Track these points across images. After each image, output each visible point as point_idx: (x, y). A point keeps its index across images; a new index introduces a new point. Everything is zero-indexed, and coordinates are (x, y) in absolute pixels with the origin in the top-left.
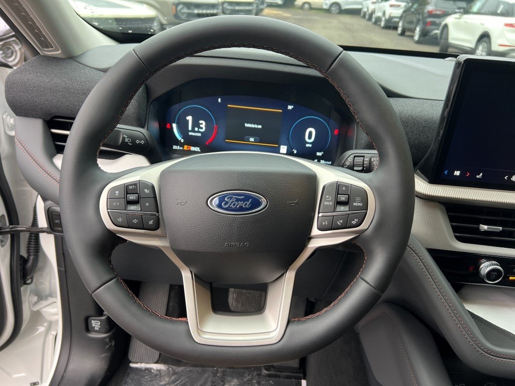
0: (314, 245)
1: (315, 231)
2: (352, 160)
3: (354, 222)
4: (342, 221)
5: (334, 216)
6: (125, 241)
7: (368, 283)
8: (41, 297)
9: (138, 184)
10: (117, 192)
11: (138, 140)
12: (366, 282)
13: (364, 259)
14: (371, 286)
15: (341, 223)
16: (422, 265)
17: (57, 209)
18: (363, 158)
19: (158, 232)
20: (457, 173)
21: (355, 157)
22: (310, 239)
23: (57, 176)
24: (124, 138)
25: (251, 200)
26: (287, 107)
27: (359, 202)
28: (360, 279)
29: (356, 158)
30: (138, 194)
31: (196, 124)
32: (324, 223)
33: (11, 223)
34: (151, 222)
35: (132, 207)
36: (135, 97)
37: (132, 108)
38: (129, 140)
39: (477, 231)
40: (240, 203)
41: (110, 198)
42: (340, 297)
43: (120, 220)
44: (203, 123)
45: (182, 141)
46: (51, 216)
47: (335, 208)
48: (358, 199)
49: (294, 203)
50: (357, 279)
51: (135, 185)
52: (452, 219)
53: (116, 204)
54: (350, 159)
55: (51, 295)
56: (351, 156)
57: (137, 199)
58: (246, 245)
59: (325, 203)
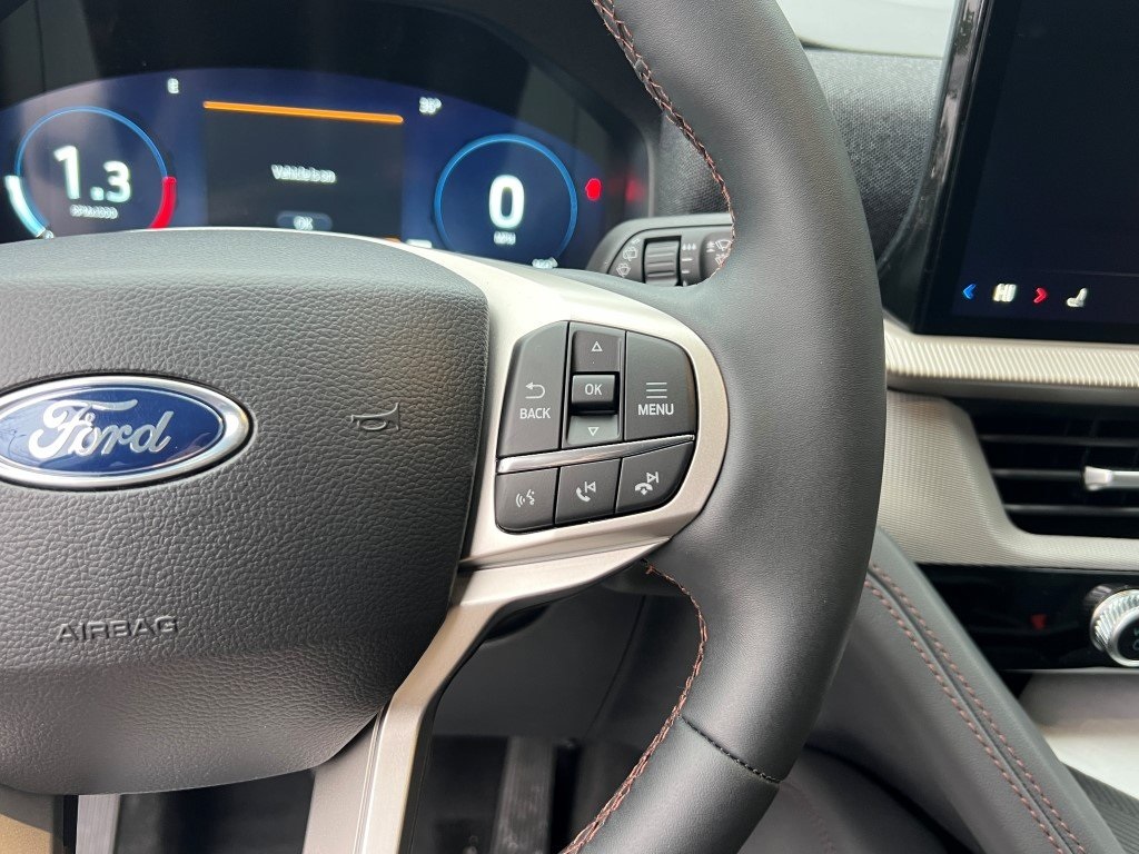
0: (487, 594)
1: (489, 538)
2: (637, 255)
3: (644, 488)
4: (592, 487)
5: (559, 467)
7: (718, 746)
12: (710, 740)
13: (699, 638)
14: (733, 757)
15: (589, 493)
16: (910, 625)
18: (674, 246)
20: (1005, 293)
21: (647, 242)
22: (469, 570)
25: (168, 415)
26: (418, 105)
27: (661, 402)
28: (682, 725)
29: (650, 248)
32: (519, 501)
39: (1077, 491)
40: (116, 433)
42: (606, 810)
44: (119, 173)
47: (563, 432)
48: (656, 387)
49: (380, 420)
50: (673, 728)
52: (994, 456)
54: (632, 252)
56: (633, 241)
58: (160, 625)
59: (524, 414)
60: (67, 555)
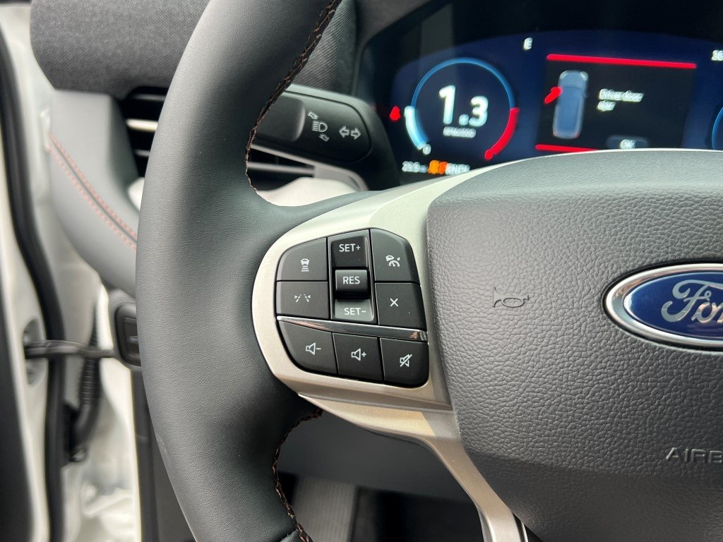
6: (318, 411)
8: (102, 487)
9: (367, 240)
10: (305, 262)
11: (344, 129)
17: (132, 308)
19: (426, 391)
23: (132, 223)
24: (309, 122)
26: (711, 55)
30: (366, 268)
31: (463, 106)
33: (50, 336)
34: (405, 361)
35: (349, 312)
36: (331, 26)
37: (322, 53)
38: (322, 127)
41: (286, 281)
43: (312, 349)
44: (481, 105)
45: (427, 150)
46: (124, 326)
51: (359, 240)
53: (303, 299)
55: (121, 485)
57: (365, 286)
60: (685, 397)
